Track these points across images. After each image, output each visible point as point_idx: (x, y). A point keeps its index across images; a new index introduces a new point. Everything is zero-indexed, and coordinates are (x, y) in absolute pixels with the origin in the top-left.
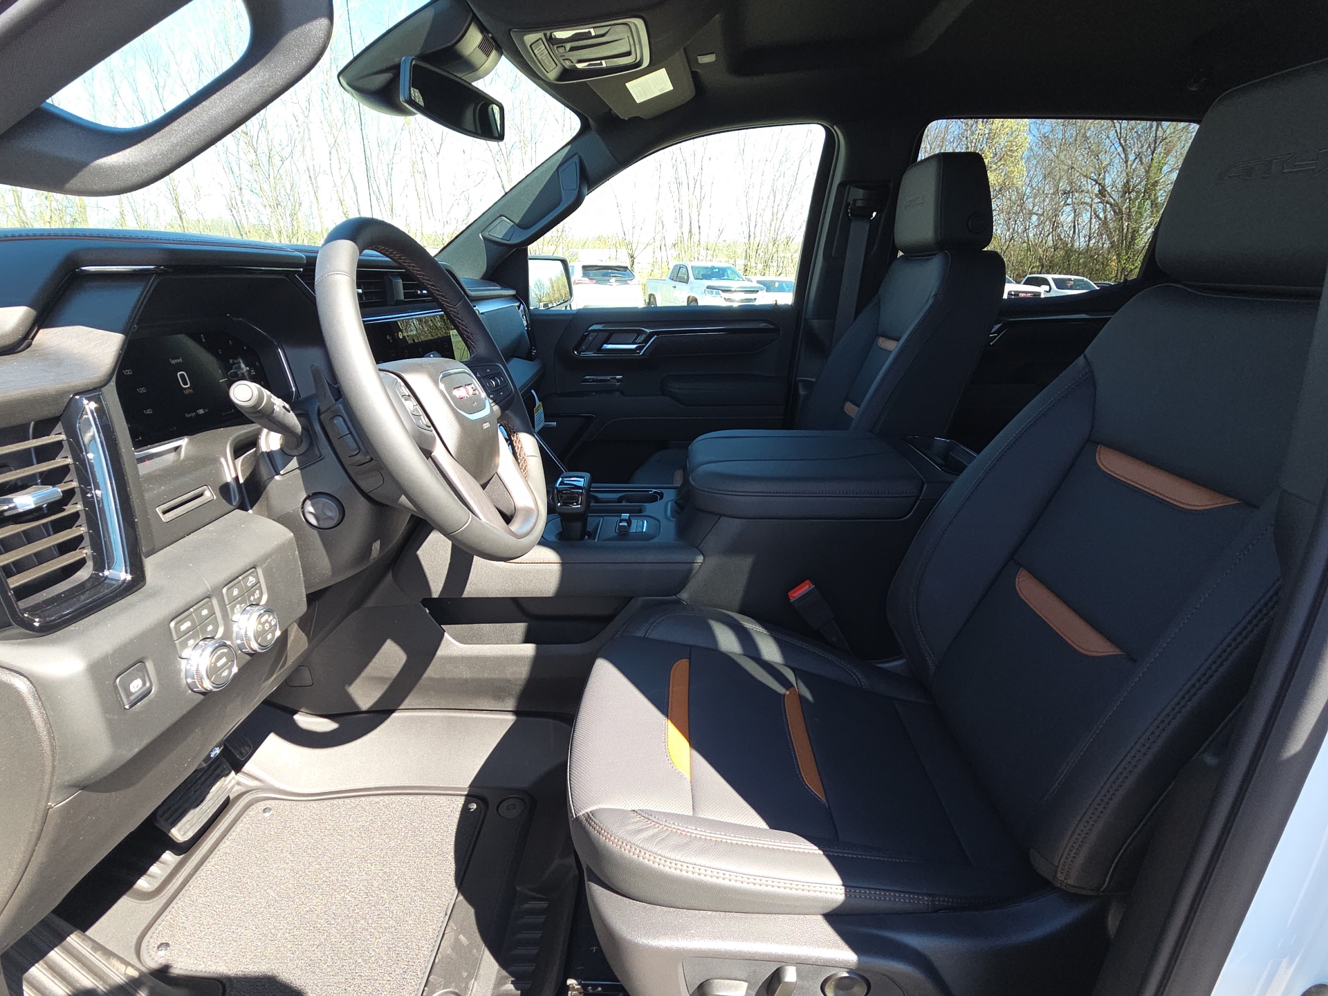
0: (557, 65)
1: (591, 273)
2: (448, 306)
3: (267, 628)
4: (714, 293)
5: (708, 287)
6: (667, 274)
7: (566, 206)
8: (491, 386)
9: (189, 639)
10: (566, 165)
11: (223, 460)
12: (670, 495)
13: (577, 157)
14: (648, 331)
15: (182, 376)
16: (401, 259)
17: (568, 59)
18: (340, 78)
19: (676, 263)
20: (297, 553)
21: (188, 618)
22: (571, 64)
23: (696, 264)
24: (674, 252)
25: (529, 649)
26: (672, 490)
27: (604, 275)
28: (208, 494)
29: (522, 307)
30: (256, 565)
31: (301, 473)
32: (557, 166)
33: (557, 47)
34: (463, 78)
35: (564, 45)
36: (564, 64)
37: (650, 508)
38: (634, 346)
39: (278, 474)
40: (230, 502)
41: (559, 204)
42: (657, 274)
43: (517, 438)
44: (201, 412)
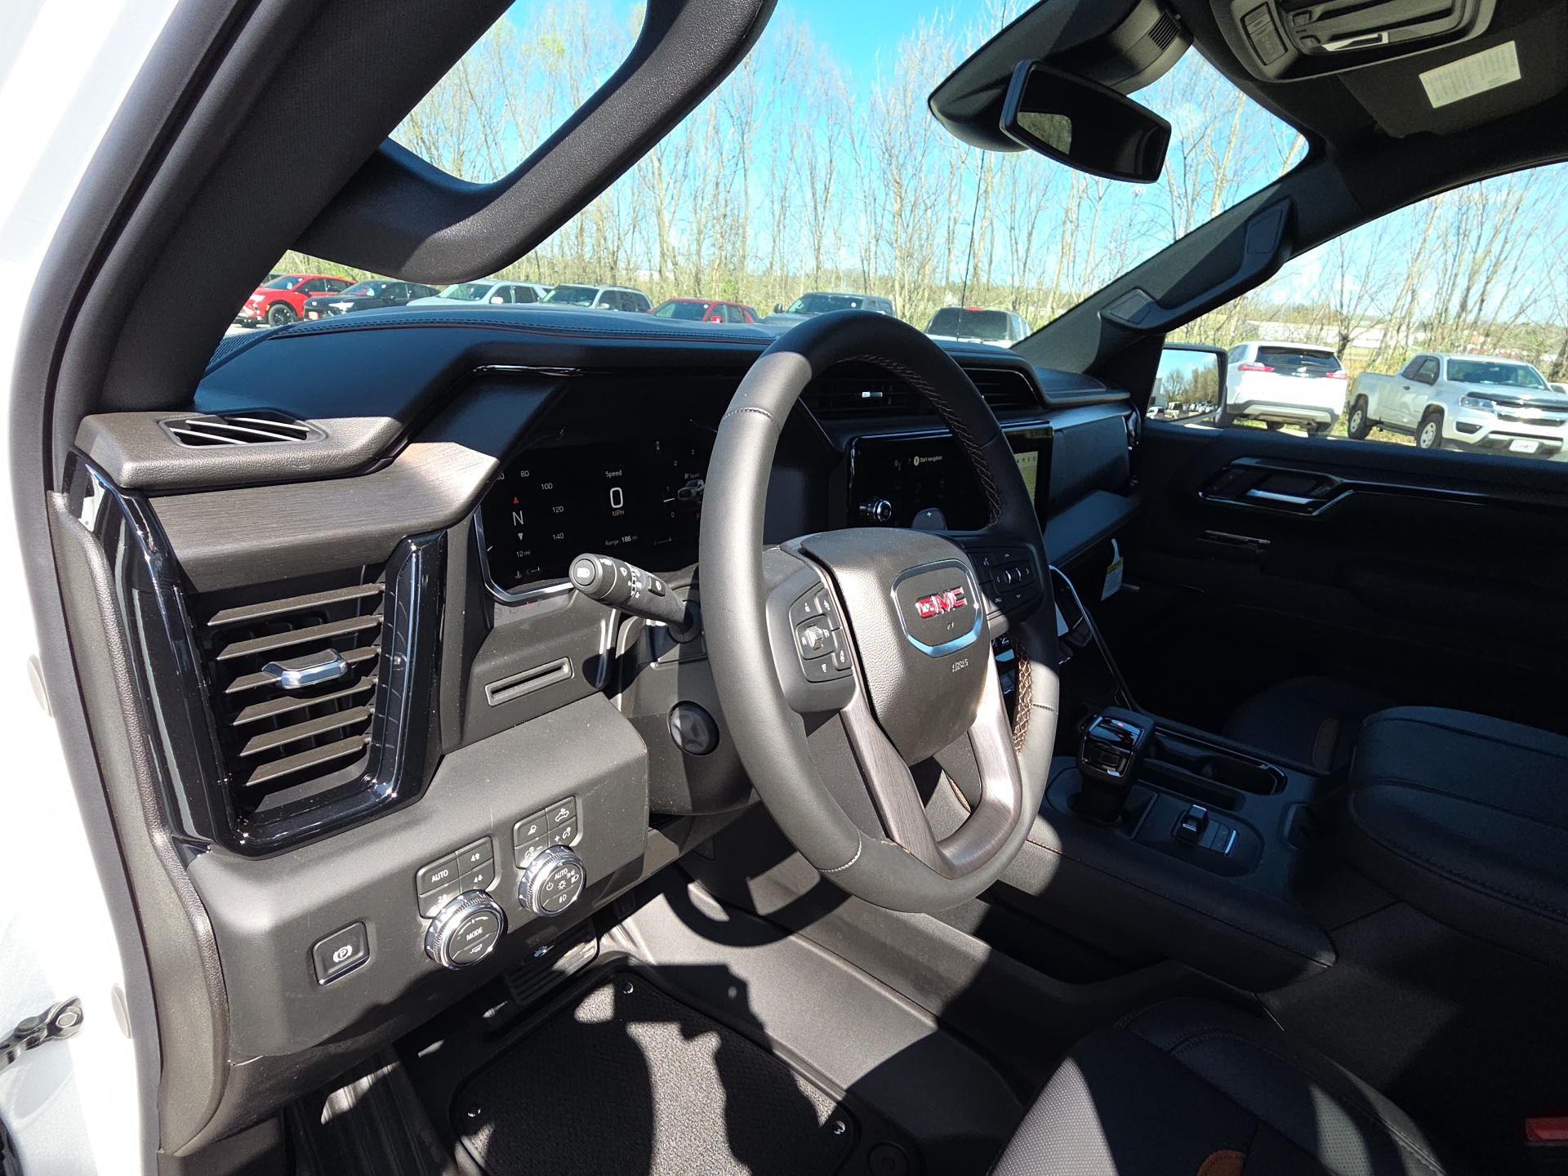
0: (1286, 50)
1: (1271, 357)
2: (970, 446)
3: (561, 887)
4: (1481, 404)
5: (1471, 395)
6: (1399, 369)
7: (1246, 276)
8: (1004, 582)
9: (441, 893)
10: (1264, 214)
11: (603, 624)
12: (1299, 786)
13: (1287, 201)
14: (1337, 479)
15: (616, 494)
16: (906, 373)
17: (1311, 36)
18: (932, 103)
19: (1420, 351)
20: (646, 777)
21: (446, 866)
22: (1316, 44)
23: (1457, 357)
24: (1422, 336)
25: (979, 949)
26: (1305, 777)
27: (1290, 362)
28: (566, 669)
29: (1134, 415)
30: (576, 794)
31: (679, 669)
32: (1248, 216)
33: (1294, 16)
34: (1114, 88)
35: (1309, 9)
36: (1301, 45)
37: (1252, 802)
38: (1304, 501)
39: (655, 660)
40: (593, 683)
41: (1234, 273)
42: (1381, 367)
43: (1027, 670)
44: (627, 539)
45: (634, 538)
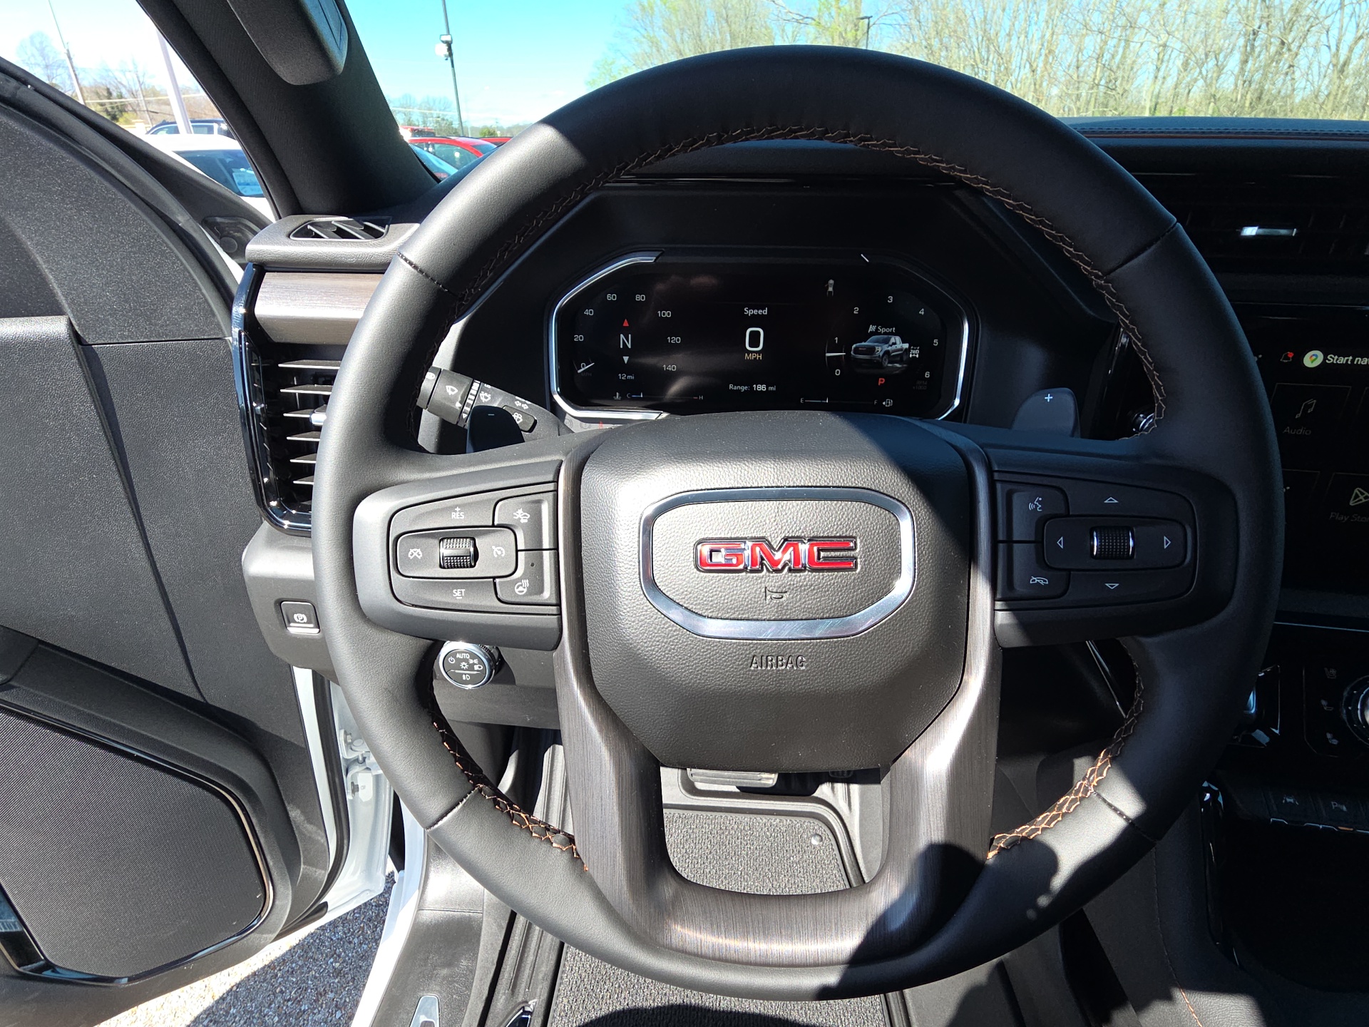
15: (755, 334)
44: (761, 388)
45: (771, 388)
